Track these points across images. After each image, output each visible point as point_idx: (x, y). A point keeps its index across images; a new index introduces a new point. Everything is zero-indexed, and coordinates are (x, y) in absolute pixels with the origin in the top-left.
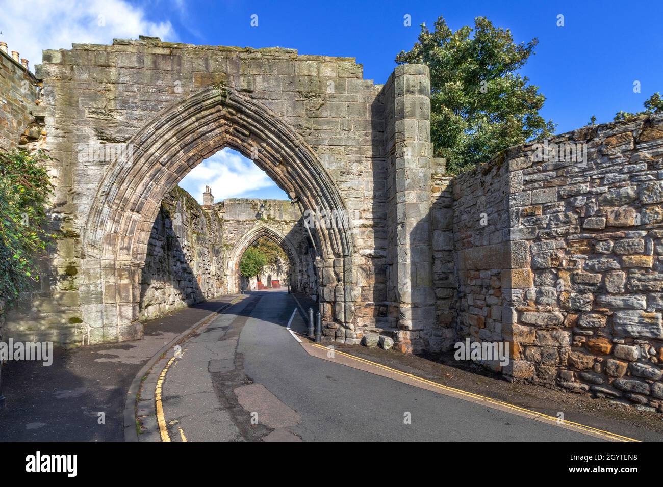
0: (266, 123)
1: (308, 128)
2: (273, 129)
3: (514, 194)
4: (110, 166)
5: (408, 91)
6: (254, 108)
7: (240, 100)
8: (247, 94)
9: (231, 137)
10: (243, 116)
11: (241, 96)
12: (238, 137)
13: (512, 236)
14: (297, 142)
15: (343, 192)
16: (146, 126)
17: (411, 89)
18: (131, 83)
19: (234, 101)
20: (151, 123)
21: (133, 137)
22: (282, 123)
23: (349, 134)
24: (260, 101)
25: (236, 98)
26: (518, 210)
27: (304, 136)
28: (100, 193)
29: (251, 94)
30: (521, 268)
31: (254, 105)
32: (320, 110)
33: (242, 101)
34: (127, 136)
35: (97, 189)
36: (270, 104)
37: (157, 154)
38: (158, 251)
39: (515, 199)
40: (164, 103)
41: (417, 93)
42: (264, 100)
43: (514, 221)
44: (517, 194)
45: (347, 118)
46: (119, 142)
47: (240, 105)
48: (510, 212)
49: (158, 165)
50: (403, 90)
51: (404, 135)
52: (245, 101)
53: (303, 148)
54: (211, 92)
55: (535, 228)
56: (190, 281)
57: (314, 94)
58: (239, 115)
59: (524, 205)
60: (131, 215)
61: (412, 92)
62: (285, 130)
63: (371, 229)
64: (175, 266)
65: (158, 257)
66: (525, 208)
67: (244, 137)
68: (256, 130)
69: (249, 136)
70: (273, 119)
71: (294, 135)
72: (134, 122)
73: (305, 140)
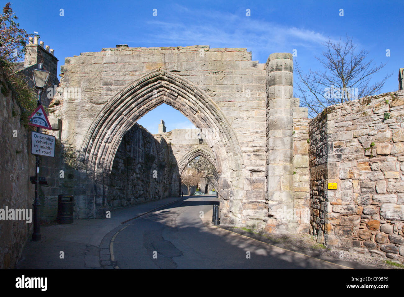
0: (188, 89)
1: (214, 91)
2: (192, 92)
3: (330, 134)
4: (95, 118)
5: (277, 69)
6: (181, 81)
7: (172, 77)
8: (177, 73)
9: (166, 97)
10: (174, 86)
11: (173, 74)
12: (171, 98)
13: (328, 159)
14: (207, 100)
15: (236, 130)
16: (116, 95)
17: (279, 68)
18: (110, 71)
19: (168, 77)
20: (119, 93)
21: (109, 101)
22: (197, 89)
23: (241, 94)
24: (184, 76)
25: (170, 76)
26: (332, 143)
27: (211, 96)
28: (88, 133)
29: (179, 73)
30: (333, 178)
31: (180, 79)
32: (222, 80)
33: (173, 77)
34: (105, 100)
35: (87, 131)
36: (190, 78)
37: (121, 109)
38: (121, 165)
39: (331, 137)
40: (127, 81)
41: (283, 70)
42: (187, 76)
43: (330, 150)
44: (331, 134)
45: (240, 85)
46: (101, 104)
47: (172, 80)
48: (328, 145)
49: (122, 116)
50: (274, 68)
51: (274, 95)
52: (175, 77)
53: (211, 103)
54: (154, 73)
55: (341, 155)
56: (142, 186)
57: (219, 71)
58: (171, 85)
59: (335, 141)
60: (104, 145)
61: (280, 69)
62: (199, 93)
63: (255, 153)
64: (132, 175)
65: (121, 170)
66: (336, 142)
67: (174, 97)
68: (182, 93)
69: (177, 97)
70: (192, 87)
71: (205, 95)
72: (109, 93)
73: (212, 99)
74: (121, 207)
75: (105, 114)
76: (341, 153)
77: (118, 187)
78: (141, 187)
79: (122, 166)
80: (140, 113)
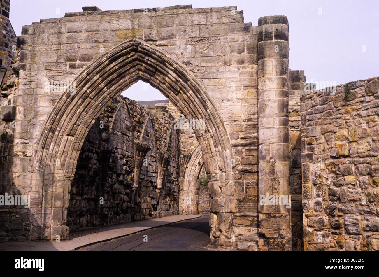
0: (166, 64)
1: (197, 66)
2: (171, 68)
4: (56, 104)
5: (266, 37)
6: (157, 53)
7: (147, 48)
9: (142, 73)
10: (150, 59)
11: (148, 45)
12: (147, 73)
13: (302, 160)
14: (189, 77)
16: (82, 73)
17: (269, 36)
18: (74, 43)
19: (143, 49)
20: (85, 70)
21: (72, 81)
22: (177, 64)
23: (230, 68)
24: (162, 47)
25: (144, 47)
26: (305, 140)
27: (194, 72)
28: (48, 124)
29: (155, 43)
30: (306, 183)
31: (157, 50)
32: (206, 51)
33: (149, 48)
34: (68, 81)
35: (46, 121)
36: (168, 49)
37: (88, 91)
39: (303, 132)
40: (95, 55)
41: (274, 38)
42: (164, 47)
43: (303, 148)
44: (304, 129)
45: (229, 55)
47: (147, 51)
48: (301, 142)
49: (89, 100)
50: (262, 37)
51: (263, 72)
52: (151, 48)
53: (193, 81)
54: (126, 44)
55: (312, 154)
56: (127, 194)
57: (203, 38)
58: (147, 58)
59: (307, 137)
60: (67, 139)
61: (270, 38)
62: (180, 68)
63: (247, 148)
64: (111, 178)
65: (92, 170)
66: (308, 139)
67: (152, 73)
68: (160, 69)
69: (155, 72)
70: (171, 61)
71: (186, 71)
72: (73, 71)
73: (195, 76)
74: (92, 228)
75: (68, 98)
76: (311, 153)
77: (87, 195)
78: (126, 197)
79: (95, 164)
80: (111, 94)
